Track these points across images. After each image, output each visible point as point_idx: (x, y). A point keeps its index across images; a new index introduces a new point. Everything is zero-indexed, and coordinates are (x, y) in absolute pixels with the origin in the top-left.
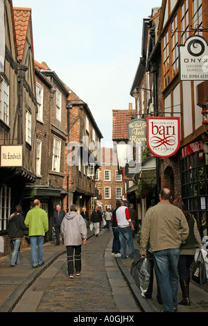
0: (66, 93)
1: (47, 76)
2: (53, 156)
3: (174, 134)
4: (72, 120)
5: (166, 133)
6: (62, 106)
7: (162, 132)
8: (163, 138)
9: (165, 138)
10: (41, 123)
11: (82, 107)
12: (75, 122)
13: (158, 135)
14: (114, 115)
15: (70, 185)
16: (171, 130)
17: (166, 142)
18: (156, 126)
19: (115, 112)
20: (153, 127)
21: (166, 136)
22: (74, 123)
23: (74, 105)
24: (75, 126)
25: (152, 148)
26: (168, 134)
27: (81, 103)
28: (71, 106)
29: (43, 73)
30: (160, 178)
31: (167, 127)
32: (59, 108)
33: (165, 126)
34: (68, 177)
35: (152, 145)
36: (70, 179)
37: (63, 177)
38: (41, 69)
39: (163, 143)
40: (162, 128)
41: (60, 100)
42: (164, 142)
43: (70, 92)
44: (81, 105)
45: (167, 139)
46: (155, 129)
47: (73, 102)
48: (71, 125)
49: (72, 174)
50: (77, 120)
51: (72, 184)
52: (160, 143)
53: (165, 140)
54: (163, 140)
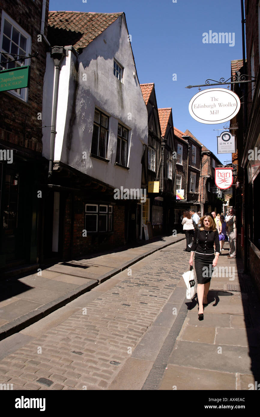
0: (199, 147)
1: (186, 139)
2: (191, 183)
3: (230, 177)
4: (203, 162)
5: (225, 176)
6: (197, 154)
7: (223, 176)
8: (223, 179)
9: (225, 179)
11: (209, 154)
12: (205, 163)
13: (221, 177)
15: (202, 199)
16: (228, 175)
17: (225, 181)
18: (220, 173)
21: (225, 178)
22: (204, 164)
23: (205, 154)
24: (205, 165)
26: (226, 177)
27: (208, 152)
28: (203, 154)
29: (183, 138)
31: (226, 173)
34: (201, 195)
36: (202, 196)
37: (198, 195)
38: (183, 135)
39: (223, 182)
40: (223, 174)
42: (224, 181)
43: (202, 146)
45: (226, 180)
46: (219, 174)
47: (204, 152)
48: (202, 165)
49: (203, 194)
50: (206, 162)
51: (203, 199)
52: (222, 182)
53: (225, 180)
54: (223, 180)
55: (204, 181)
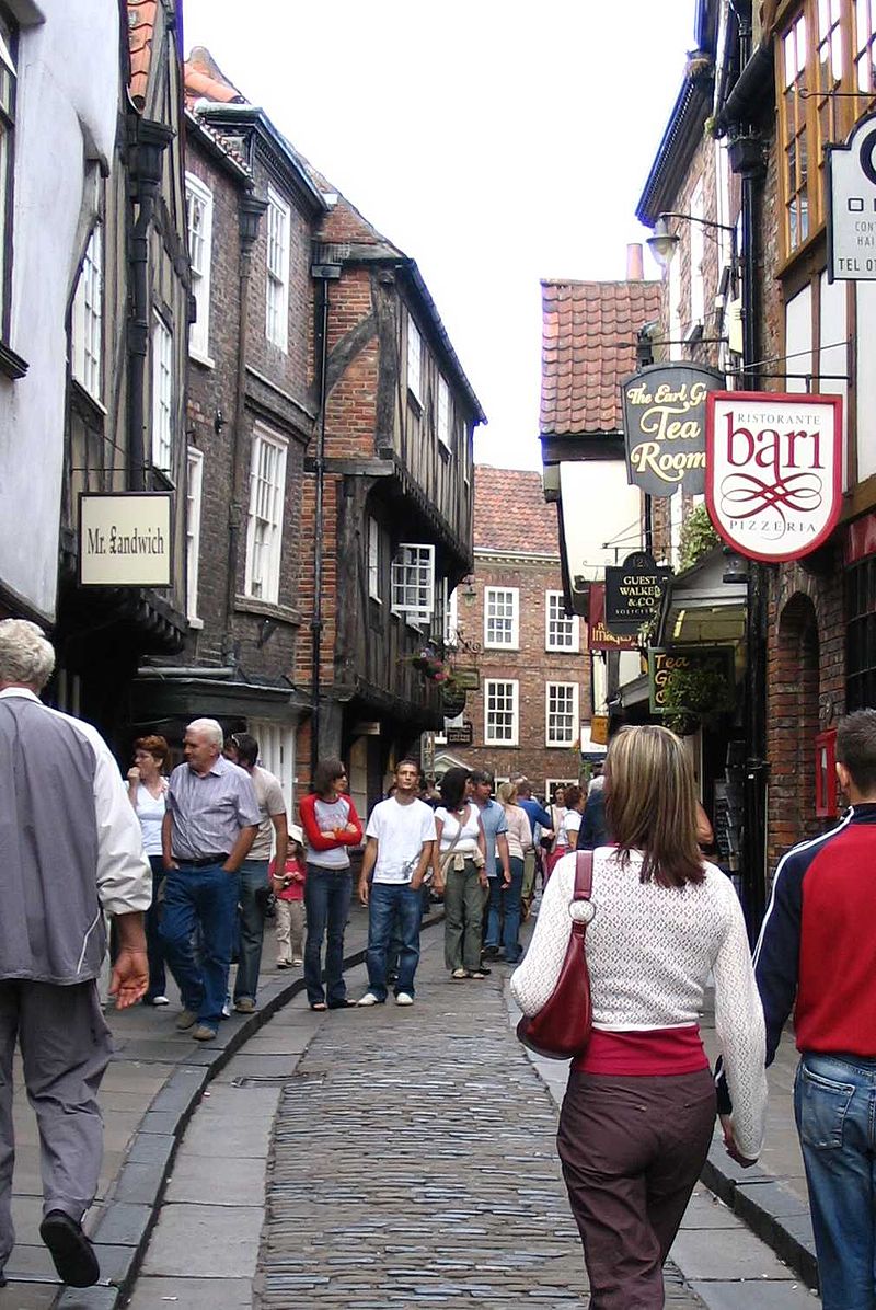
0: (311, 209)
1: (229, 131)
2: (252, 524)
3: (816, 465)
4: (336, 341)
5: (784, 459)
6: (293, 273)
7: (768, 457)
8: (770, 480)
9: (781, 483)
10: (202, 367)
11: (389, 276)
12: (355, 350)
13: (752, 468)
14: (549, 305)
15: (327, 667)
16: (804, 449)
17: (782, 498)
18: (744, 431)
19: (557, 294)
20: (731, 435)
21: (785, 473)
22: (349, 358)
23: (351, 266)
24: (353, 372)
25: (725, 522)
26: (791, 464)
27: (386, 253)
28: (335, 272)
29: (209, 117)
30: (763, 644)
31: (791, 436)
32: (277, 283)
33: (783, 430)
34: (316, 630)
35: (726, 508)
36: (328, 636)
37: (297, 626)
38: (198, 96)
39: (770, 503)
40: (769, 439)
41: (286, 243)
42: (775, 495)
43: (330, 199)
44: (386, 263)
45: (790, 486)
46: (740, 442)
47: (345, 251)
48: (333, 367)
49: (337, 615)
50: (363, 340)
51: (338, 660)
52: (760, 501)
53: (779, 490)
54: (771, 490)
55: (341, 510)
